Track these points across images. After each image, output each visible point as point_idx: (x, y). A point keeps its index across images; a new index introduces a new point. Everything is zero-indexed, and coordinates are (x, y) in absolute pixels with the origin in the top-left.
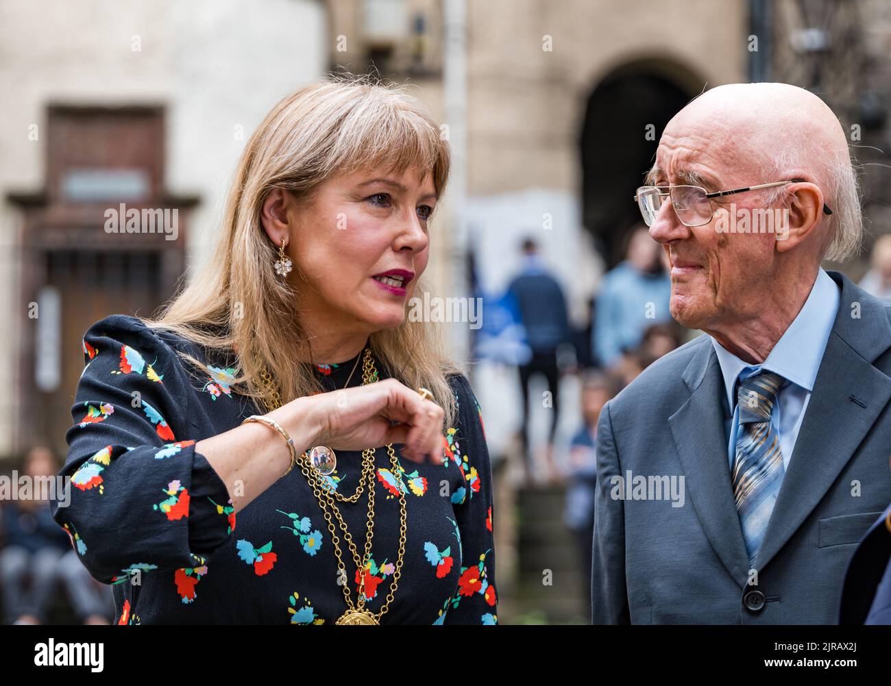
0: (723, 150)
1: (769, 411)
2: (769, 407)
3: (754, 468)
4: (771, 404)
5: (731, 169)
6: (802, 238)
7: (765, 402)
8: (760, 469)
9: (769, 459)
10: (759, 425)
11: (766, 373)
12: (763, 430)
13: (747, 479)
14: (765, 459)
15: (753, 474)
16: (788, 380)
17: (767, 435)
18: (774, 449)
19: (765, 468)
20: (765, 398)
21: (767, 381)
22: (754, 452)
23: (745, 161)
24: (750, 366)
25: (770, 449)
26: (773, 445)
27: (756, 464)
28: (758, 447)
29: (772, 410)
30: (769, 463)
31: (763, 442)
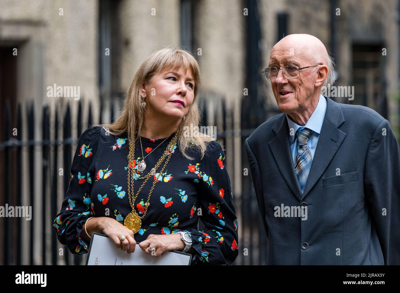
0: (300, 54)
1: (307, 141)
2: (307, 140)
3: (303, 160)
4: (308, 139)
5: (303, 60)
6: (322, 83)
7: (306, 139)
8: (305, 160)
9: (308, 157)
10: (304, 146)
11: (306, 129)
12: (306, 147)
13: (301, 164)
14: (306, 157)
15: (303, 162)
16: (313, 131)
17: (307, 149)
18: (309, 153)
19: (306, 160)
20: (306, 137)
21: (306, 132)
22: (303, 155)
23: (306, 58)
24: (301, 127)
25: (308, 153)
26: (309, 152)
27: (304, 158)
28: (304, 153)
29: (308, 140)
30: (308, 158)
31: (306, 151)
